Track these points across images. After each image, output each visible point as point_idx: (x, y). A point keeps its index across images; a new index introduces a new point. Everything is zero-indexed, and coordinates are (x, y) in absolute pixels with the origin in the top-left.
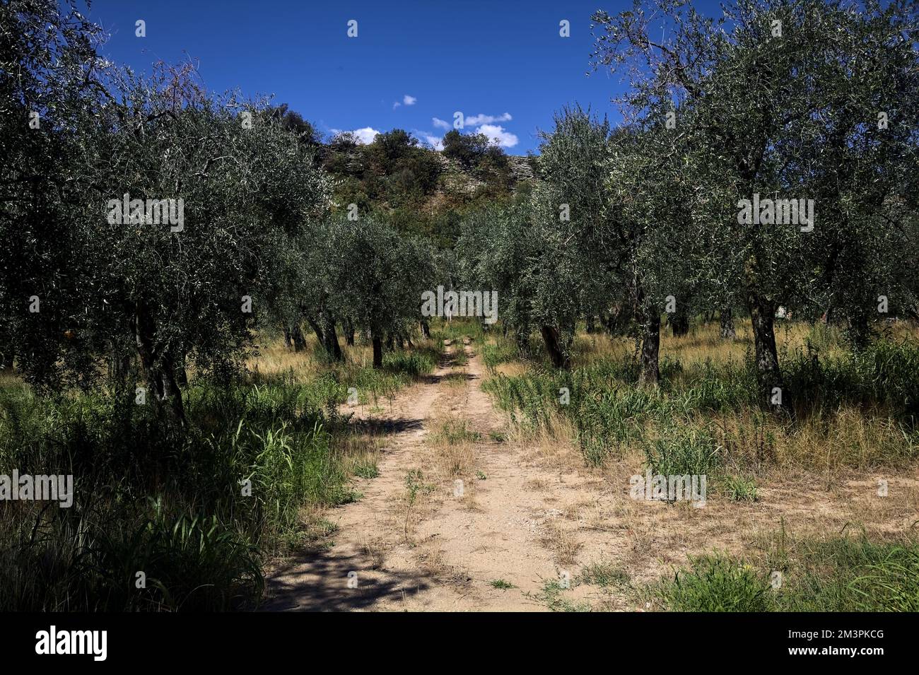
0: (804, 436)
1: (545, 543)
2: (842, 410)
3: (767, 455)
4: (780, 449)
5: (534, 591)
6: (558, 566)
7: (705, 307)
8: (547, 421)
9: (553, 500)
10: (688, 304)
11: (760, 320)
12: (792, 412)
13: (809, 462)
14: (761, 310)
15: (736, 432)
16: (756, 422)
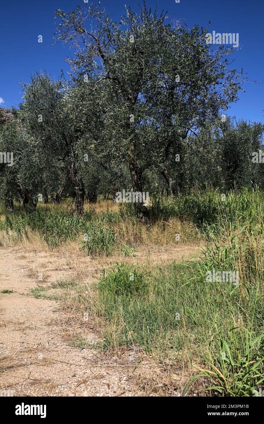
0: (155, 230)
1: (30, 276)
2: (171, 219)
3: (138, 239)
4: (144, 236)
5: (26, 293)
6: (38, 283)
7: (106, 187)
8: (26, 233)
9: (32, 262)
10: (97, 186)
11: (136, 177)
12: (149, 219)
13: (157, 242)
14: (136, 172)
15: (124, 229)
16: (134, 225)
